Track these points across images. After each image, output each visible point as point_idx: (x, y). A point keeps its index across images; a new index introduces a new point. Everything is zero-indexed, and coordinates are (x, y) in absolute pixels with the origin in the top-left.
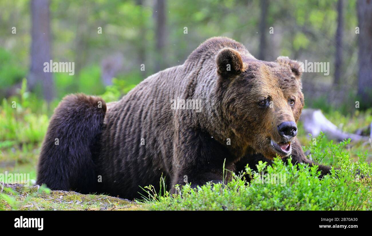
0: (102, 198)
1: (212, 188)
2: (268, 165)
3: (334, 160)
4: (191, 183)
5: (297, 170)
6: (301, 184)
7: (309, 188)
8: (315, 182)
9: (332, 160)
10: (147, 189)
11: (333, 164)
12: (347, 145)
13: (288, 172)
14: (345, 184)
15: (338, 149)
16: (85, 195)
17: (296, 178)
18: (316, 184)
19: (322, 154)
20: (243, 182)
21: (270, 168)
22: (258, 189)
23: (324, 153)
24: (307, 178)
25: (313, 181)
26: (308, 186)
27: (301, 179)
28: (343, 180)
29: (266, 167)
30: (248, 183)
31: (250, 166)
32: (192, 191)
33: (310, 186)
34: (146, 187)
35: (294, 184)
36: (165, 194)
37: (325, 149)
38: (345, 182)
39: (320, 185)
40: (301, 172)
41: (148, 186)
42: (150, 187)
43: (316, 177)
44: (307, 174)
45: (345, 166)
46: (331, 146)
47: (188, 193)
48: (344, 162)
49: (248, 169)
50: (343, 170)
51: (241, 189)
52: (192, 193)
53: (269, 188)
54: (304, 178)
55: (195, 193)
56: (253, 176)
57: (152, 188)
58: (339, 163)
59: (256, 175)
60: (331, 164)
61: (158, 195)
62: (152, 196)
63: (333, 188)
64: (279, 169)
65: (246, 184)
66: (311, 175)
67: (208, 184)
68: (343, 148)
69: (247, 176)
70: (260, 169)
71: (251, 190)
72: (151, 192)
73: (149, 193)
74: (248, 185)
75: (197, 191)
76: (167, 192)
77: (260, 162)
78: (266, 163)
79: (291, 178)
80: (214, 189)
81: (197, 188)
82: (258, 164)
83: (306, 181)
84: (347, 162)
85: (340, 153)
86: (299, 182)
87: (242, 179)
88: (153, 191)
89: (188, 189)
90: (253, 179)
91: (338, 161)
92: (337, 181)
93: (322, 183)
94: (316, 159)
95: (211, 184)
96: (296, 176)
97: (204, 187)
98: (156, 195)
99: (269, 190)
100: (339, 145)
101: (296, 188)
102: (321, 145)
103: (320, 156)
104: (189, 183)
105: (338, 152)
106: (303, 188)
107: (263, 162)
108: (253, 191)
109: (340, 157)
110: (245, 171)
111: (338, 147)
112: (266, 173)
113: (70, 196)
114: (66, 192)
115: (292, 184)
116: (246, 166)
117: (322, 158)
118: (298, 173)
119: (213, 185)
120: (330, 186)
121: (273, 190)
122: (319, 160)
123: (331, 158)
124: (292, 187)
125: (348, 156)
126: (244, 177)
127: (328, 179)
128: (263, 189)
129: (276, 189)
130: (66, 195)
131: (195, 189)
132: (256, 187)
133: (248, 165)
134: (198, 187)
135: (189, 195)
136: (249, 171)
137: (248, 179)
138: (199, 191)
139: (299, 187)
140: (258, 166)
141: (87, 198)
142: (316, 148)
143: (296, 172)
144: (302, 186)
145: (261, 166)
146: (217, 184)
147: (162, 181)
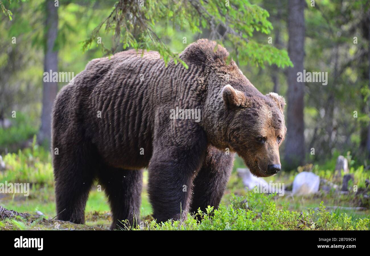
0: (90, 227)
1: (173, 224)
2: (214, 209)
3: (265, 208)
4: (156, 219)
5: (237, 214)
6: (239, 224)
7: (245, 227)
8: (249, 223)
9: (263, 207)
10: (123, 223)
11: (264, 210)
12: (274, 197)
13: (230, 215)
14: (272, 226)
15: (268, 199)
16: (77, 224)
17: (235, 220)
18: (250, 225)
19: (255, 203)
20: (196, 221)
21: (216, 212)
22: (207, 226)
23: (257, 202)
24: (244, 220)
25: (248, 223)
26: (244, 226)
27: (239, 221)
28: (270, 223)
29: (213, 210)
30: (199, 222)
31: (201, 209)
32: (157, 225)
33: (245, 226)
34: (123, 221)
35: (234, 224)
36: (137, 227)
37: (258, 199)
38: (272, 224)
39: (253, 226)
40: (239, 215)
41: (125, 220)
42: (125, 221)
43: (250, 220)
44: (243, 217)
45: (272, 213)
46: (262, 197)
47: (154, 227)
48: (272, 210)
49: (200, 211)
50: (271, 216)
51: (194, 226)
52: (157, 227)
53: (215, 226)
54: (242, 220)
55: (159, 227)
56: (203, 216)
57: (127, 222)
58: (268, 210)
59: (205, 215)
60: (262, 211)
61: (132, 227)
62: (127, 228)
63: (263, 228)
64: (223, 212)
65: (198, 222)
66: (247, 218)
67: (170, 221)
68: (271, 199)
69: (199, 216)
70: (209, 212)
71: (201, 227)
72: (126, 225)
73: (125, 225)
74: (199, 223)
75: (161, 226)
76: (138, 225)
77: (209, 207)
78: (213, 207)
79: (232, 219)
80: (174, 224)
81: (161, 224)
82: (207, 208)
83: (242, 223)
84: (274, 210)
85: (269, 203)
86: (238, 223)
87: (195, 219)
88: (128, 224)
89: (154, 224)
90: (203, 218)
91: (267, 209)
92: (265, 223)
93: (254, 224)
94: (251, 206)
95: (172, 221)
96: (236, 218)
97: (166, 223)
98: (130, 227)
99: (215, 227)
100: (269, 197)
101: (235, 227)
102: (255, 195)
103: (254, 204)
104: (155, 220)
105: (268, 202)
106: (240, 227)
107: (211, 207)
108: (203, 228)
109: (269, 205)
110: (198, 212)
111: (268, 198)
112: (213, 215)
113: (66, 224)
114: (63, 221)
115: (233, 224)
116: (198, 209)
117: (255, 206)
118: (237, 216)
119: (173, 222)
120: (261, 227)
121: (218, 228)
122: (253, 207)
123: (262, 206)
124: (232, 226)
125: (275, 205)
126: (197, 217)
127: (259, 221)
128: (211, 226)
129: (220, 227)
130: (63, 224)
131: (160, 224)
132: (205, 225)
133: (199, 208)
134: (162, 222)
135: (155, 228)
136: (200, 213)
137: (199, 218)
138: (162, 226)
139: (237, 226)
140: (207, 209)
141: (78, 227)
142: (251, 198)
143: (235, 215)
144: (239, 226)
145: (209, 209)
146: (176, 221)
147: (135, 216)
